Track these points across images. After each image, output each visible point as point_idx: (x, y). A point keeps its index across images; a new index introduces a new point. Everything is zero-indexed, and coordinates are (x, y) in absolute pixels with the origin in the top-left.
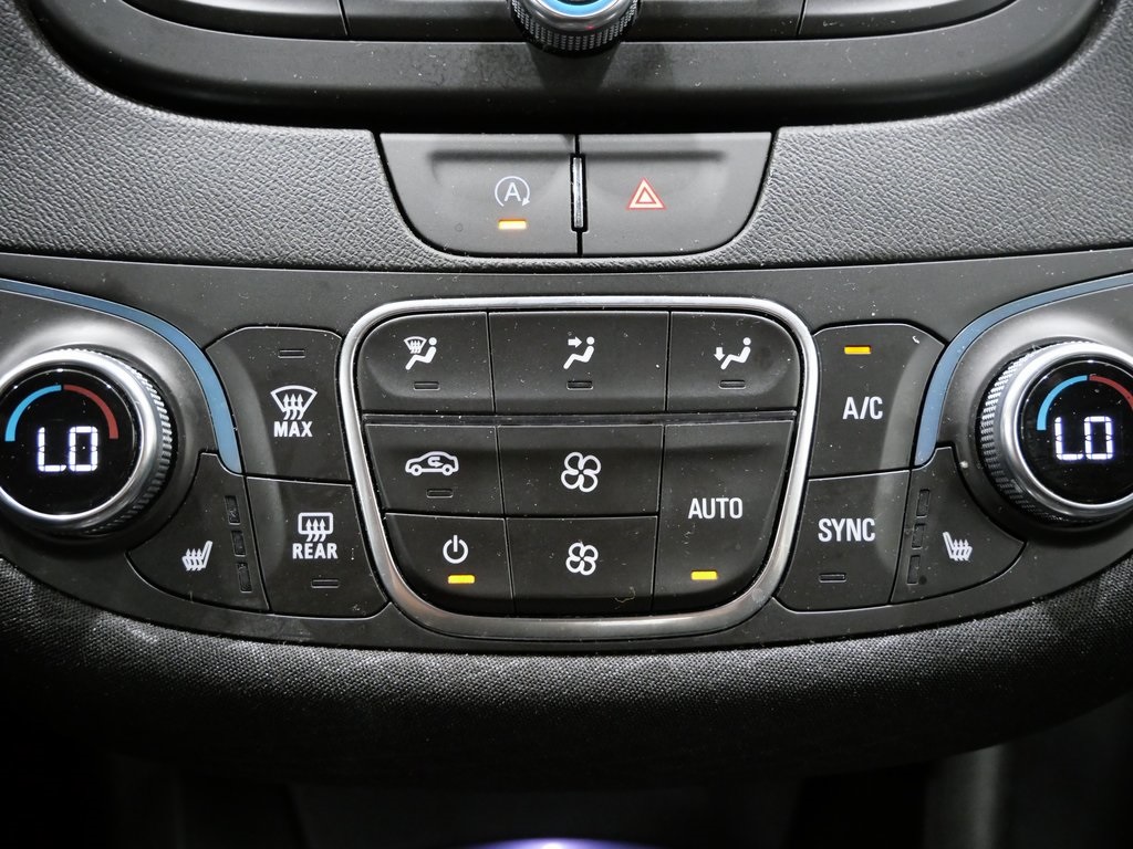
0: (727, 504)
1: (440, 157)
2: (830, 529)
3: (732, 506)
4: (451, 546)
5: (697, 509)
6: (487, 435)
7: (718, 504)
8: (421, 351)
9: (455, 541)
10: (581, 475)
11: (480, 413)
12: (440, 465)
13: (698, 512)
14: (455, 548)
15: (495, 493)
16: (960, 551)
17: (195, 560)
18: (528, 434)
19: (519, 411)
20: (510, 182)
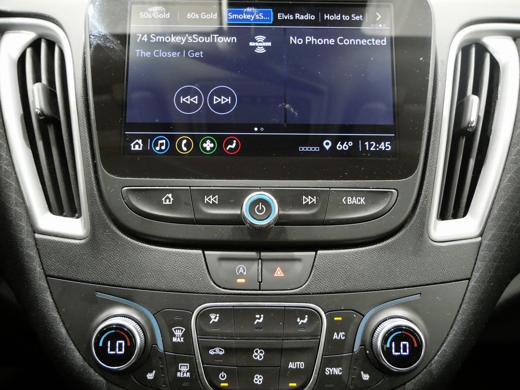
0: (300, 364)
1: (222, 259)
2: (329, 371)
3: (301, 365)
4: (222, 375)
5: (291, 365)
6: (232, 343)
7: (297, 364)
8: (214, 318)
9: (223, 373)
10: (259, 355)
11: (230, 337)
12: (219, 351)
13: (291, 366)
14: (223, 376)
15: (234, 360)
16: (366, 377)
17: (150, 376)
18: (244, 343)
19: (242, 336)
20: (241, 268)
